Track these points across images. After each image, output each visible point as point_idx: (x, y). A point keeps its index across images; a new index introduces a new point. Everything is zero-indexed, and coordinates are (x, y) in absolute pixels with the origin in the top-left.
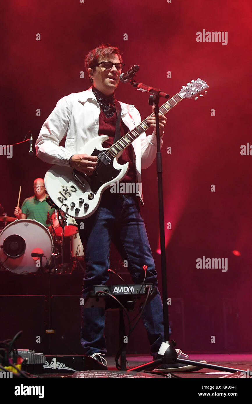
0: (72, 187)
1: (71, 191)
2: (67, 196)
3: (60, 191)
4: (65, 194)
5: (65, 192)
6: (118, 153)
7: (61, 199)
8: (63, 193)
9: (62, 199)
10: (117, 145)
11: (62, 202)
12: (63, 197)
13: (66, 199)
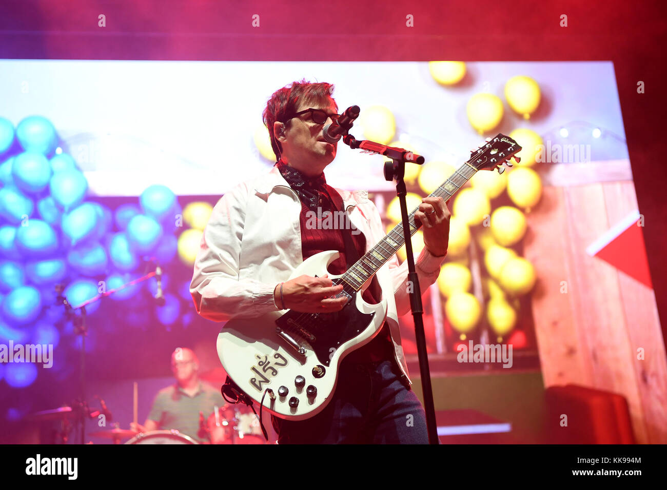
0: (277, 356)
1: (276, 364)
2: (268, 374)
3: (252, 366)
4: (265, 371)
5: (263, 366)
6: (362, 282)
7: (257, 383)
8: (260, 369)
9: (260, 382)
10: (358, 267)
11: (260, 389)
12: (259, 378)
13: (267, 381)
